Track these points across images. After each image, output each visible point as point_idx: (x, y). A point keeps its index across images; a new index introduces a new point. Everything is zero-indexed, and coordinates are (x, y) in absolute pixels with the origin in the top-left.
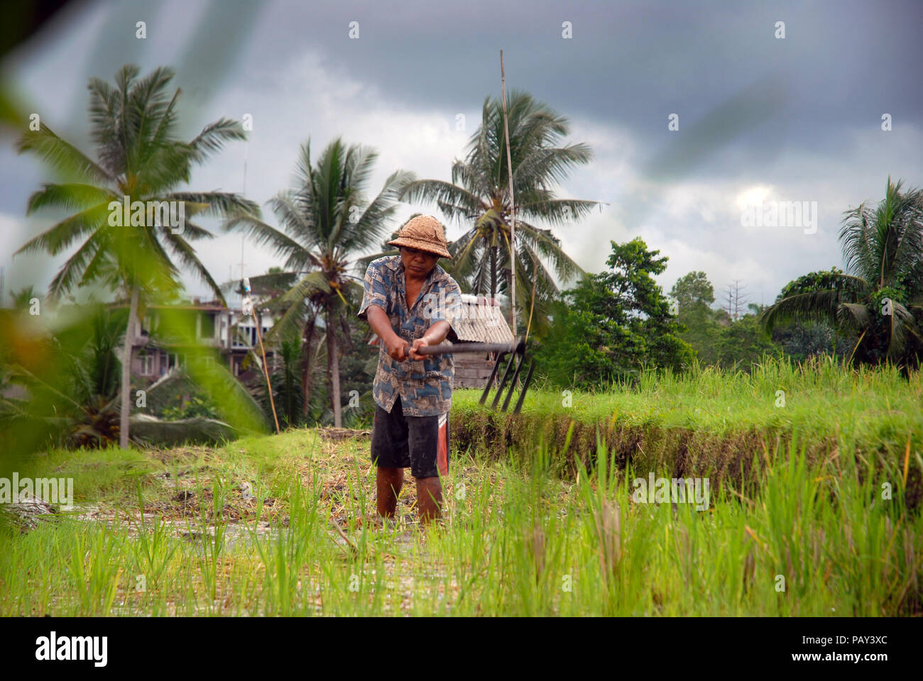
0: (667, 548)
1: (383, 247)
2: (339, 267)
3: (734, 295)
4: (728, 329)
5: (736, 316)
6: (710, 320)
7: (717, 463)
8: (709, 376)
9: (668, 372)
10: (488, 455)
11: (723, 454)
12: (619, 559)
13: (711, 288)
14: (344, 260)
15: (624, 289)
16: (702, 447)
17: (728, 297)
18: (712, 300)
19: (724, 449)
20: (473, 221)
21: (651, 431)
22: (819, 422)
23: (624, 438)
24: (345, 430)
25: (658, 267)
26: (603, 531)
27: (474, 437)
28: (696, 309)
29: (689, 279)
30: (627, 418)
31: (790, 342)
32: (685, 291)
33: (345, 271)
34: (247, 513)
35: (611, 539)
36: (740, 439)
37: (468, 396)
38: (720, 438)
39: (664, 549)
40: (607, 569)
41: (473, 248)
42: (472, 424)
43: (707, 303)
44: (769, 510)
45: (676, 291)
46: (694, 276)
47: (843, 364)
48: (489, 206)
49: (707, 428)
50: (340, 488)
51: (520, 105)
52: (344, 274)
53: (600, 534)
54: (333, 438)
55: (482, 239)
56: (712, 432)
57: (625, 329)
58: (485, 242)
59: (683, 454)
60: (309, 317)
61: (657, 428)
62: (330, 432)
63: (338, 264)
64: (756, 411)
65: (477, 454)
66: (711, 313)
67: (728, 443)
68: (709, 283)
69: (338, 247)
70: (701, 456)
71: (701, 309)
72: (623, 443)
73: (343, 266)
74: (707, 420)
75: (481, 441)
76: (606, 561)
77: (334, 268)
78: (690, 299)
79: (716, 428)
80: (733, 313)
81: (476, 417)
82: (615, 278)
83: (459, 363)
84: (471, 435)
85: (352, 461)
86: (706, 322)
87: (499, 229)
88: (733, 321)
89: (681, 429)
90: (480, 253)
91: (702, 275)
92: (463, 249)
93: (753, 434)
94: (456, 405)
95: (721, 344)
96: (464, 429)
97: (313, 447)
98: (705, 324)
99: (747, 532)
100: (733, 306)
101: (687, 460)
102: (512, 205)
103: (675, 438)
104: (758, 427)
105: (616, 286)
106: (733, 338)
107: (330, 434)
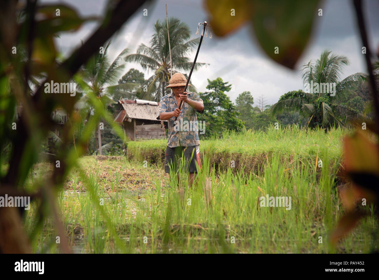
0: (229, 195)
1: (119, 82)
2: (100, 90)
3: (261, 101)
4: (259, 115)
5: (262, 109)
6: (252, 111)
7: (251, 166)
8: (250, 133)
9: (233, 132)
10: (162, 165)
11: (253, 162)
12: (211, 199)
13: (252, 98)
14: (102, 88)
15: (214, 99)
16: (245, 160)
17: (259, 102)
18: (253, 103)
19: (253, 160)
20: (154, 71)
21: (226, 155)
22: (288, 149)
23: (215, 157)
24: (105, 156)
25: (228, 89)
26: (205, 189)
27: (157, 158)
28: (246, 107)
29: (243, 94)
30: (217, 149)
31: (284, 120)
32: (242, 99)
33: (102, 92)
34: (69, 187)
35: (208, 192)
36: (259, 156)
37: (154, 142)
38: (251, 156)
39: (228, 196)
40: (207, 202)
41: (155, 82)
42: (156, 153)
43: (251, 104)
44: (266, 180)
45: (238, 100)
46: (246, 93)
47: (302, 128)
48: (161, 65)
49: (247, 153)
50: (105, 177)
51: (174, 24)
52: (102, 93)
53: (204, 190)
54: (100, 159)
55: (159, 79)
56: (248, 154)
57: (215, 115)
58: (160, 79)
59: (238, 163)
60: (88, 111)
61: (228, 153)
62: (99, 157)
63: (99, 89)
64: (265, 146)
65: (158, 165)
66: (252, 108)
67: (255, 158)
68: (252, 96)
69: (99, 82)
70: (244, 163)
71: (249, 107)
72: (215, 159)
73: (101, 90)
74: (247, 149)
75: (159, 160)
76: (207, 200)
77: (98, 91)
78: (244, 103)
79: (250, 152)
80: (261, 108)
81: (158, 150)
82: (210, 94)
83: (150, 129)
84: (156, 157)
85: (108, 168)
86: (251, 112)
87: (165, 74)
88: (261, 111)
89: (237, 153)
90: (158, 84)
91: (249, 93)
92: (151, 82)
93: (264, 154)
94: (149, 146)
95: (257, 121)
96: (153, 155)
97: (92, 163)
98: (250, 113)
99: (259, 189)
100: (261, 105)
101: (239, 165)
102: (171, 64)
103: (235, 157)
104: (265, 151)
105: (211, 97)
106: (262, 118)
107: (99, 158)
